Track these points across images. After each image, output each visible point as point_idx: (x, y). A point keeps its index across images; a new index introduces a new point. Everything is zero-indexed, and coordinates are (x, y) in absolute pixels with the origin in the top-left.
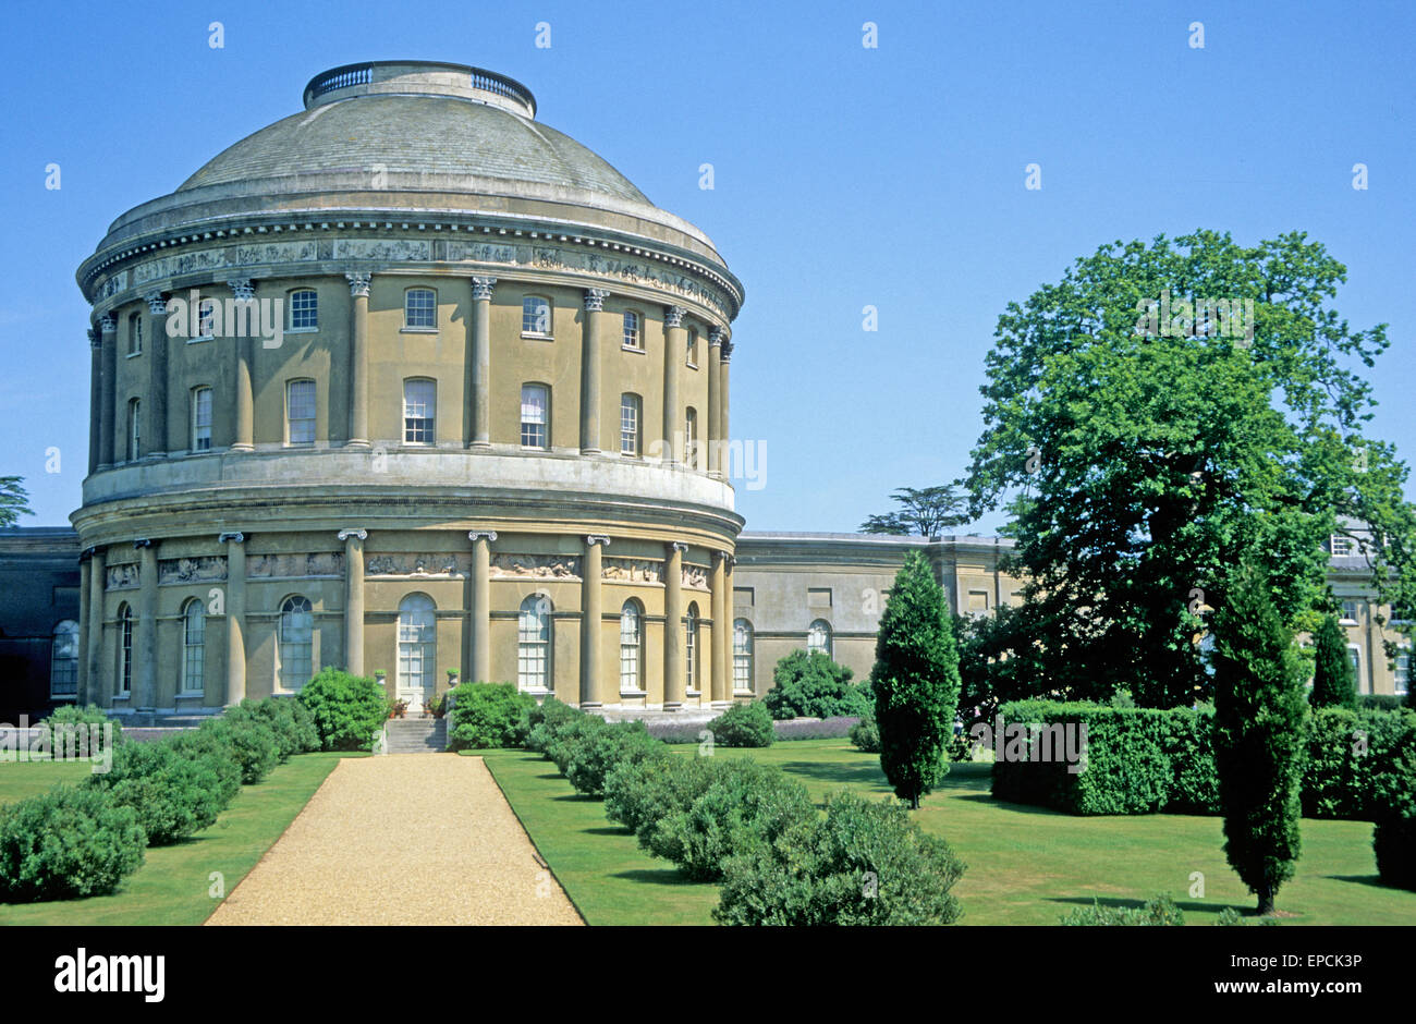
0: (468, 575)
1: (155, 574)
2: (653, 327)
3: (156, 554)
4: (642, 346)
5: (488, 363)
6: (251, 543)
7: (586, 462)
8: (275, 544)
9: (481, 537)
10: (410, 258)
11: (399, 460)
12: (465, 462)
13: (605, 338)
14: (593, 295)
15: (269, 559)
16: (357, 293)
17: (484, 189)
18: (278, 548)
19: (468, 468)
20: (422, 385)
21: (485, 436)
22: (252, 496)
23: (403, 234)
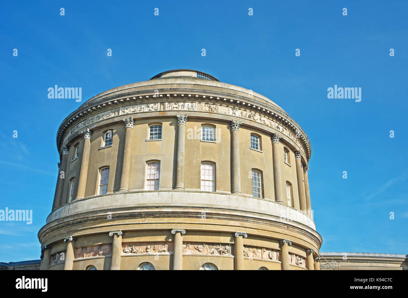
0: (172, 253)
1: (49, 261)
2: (266, 139)
3: (50, 252)
4: (261, 149)
5: (184, 152)
6: (77, 242)
7: (233, 197)
8: (86, 241)
9: (177, 232)
10: (150, 110)
11: (139, 196)
12: (170, 195)
13: (241, 144)
14: (234, 123)
15: (84, 249)
16: (127, 126)
17: (184, 81)
18: (87, 243)
19: (172, 199)
20: (155, 163)
21: (181, 184)
22: (76, 218)
23: (146, 101)
